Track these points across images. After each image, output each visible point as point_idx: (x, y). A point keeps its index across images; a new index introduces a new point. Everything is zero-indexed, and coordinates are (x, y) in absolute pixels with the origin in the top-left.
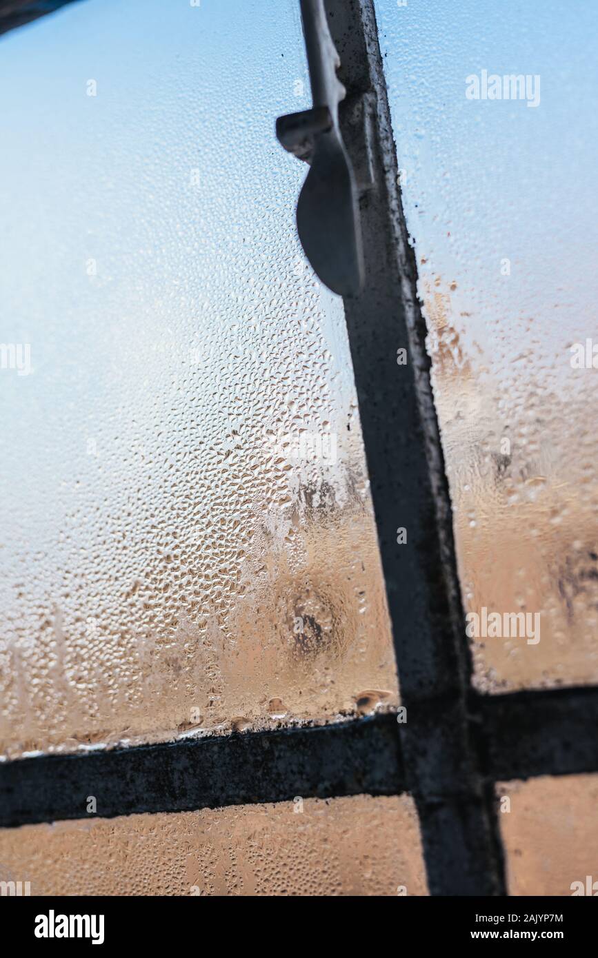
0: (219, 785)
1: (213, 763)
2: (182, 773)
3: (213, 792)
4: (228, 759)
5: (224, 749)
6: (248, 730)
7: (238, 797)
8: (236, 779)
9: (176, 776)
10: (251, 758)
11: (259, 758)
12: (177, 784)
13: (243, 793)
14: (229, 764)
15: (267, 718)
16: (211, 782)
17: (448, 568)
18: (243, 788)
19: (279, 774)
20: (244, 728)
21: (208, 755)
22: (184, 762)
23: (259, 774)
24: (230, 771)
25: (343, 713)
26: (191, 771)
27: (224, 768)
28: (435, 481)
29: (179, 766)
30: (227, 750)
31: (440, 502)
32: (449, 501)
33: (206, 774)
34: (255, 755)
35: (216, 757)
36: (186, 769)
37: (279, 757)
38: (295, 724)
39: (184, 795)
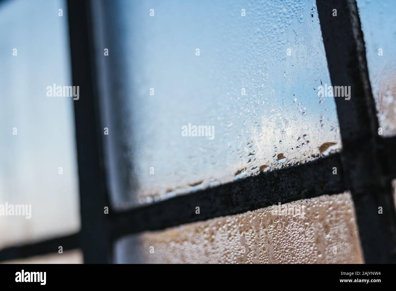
0: (254, 198)
1: (251, 188)
2: (236, 194)
3: (251, 201)
4: (258, 185)
5: (256, 180)
6: (268, 171)
7: (263, 202)
8: (262, 194)
9: (234, 196)
10: (269, 183)
11: (273, 182)
12: (234, 200)
13: (265, 200)
14: (259, 187)
15: (277, 164)
16: (250, 197)
17: (364, 75)
18: (265, 198)
19: (282, 189)
20: (265, 170)
21: (249, 184)
22: (238, 188)
23: (273, 190)
24: (259, 190)
25: (313, 156)
26: (241, 192)
27: (256, 189)
28: (356, 32)
29: (236, 191)
30: (257, 180)
31: (359, 43)
32: (363, 43)
33: (248, 193)
34: (271, 181)
35: (252, 184)
36: (238, 192)
37: (283, 180)
38: (290, 165)
39: (238, 204)
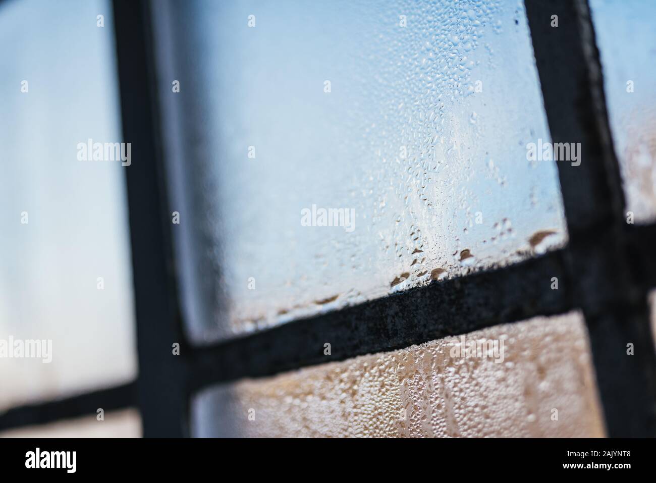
0: (422, 323)
1: (417, 306)
2: (394, 317)
3: (417, 329)
4: (428, 302)
5: (425, 294)
6: (444, 278)
7: (437, 330)
8: (435, 316)
9: (389, 320)
10: (446, 298)
11: (453, 297)
12: (390, 326)
13: (441, 327)
14: (430, 305)
15: (459, 267)
16: (416, 321)
17: (601, 120)
18: (441, 323)
19: (469, 308)
20: (441, 277)
21: (413, 300)
22: (395, 308)
23: (453, 310)
24: (430, 311)
25: (519, 253)
26: (400, 314)
27: (426, 309)
28: (588, 50)
29: (391, 312)
30: (428, 294)
31: (593, 67)
32: (600, 66)
33: (412, 315)
34: (450, 295)
35: (419, 301)
36: (397, 314)
37: (469, 295)
38: (481, 268)
39: (395, 333)
